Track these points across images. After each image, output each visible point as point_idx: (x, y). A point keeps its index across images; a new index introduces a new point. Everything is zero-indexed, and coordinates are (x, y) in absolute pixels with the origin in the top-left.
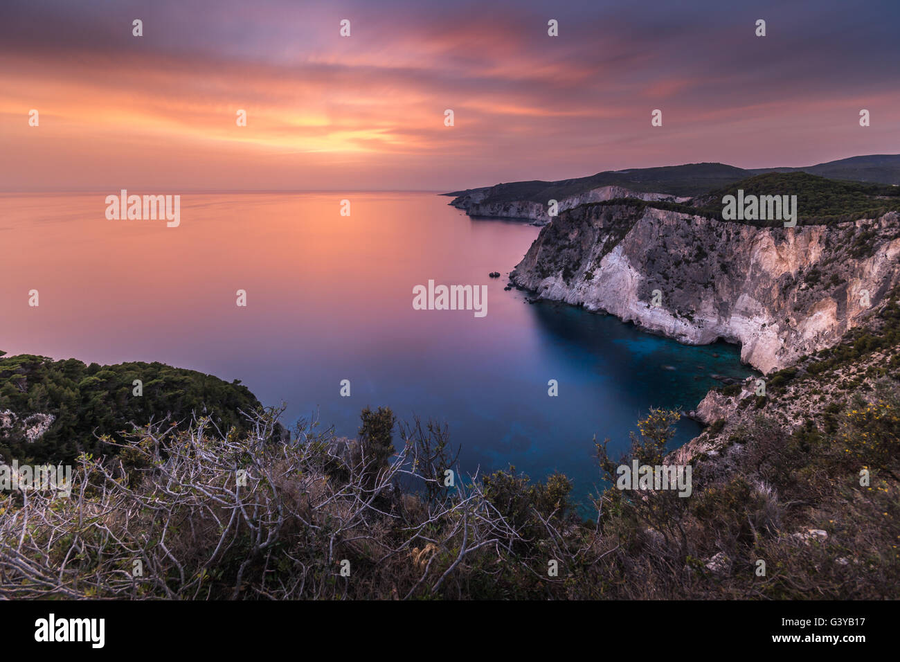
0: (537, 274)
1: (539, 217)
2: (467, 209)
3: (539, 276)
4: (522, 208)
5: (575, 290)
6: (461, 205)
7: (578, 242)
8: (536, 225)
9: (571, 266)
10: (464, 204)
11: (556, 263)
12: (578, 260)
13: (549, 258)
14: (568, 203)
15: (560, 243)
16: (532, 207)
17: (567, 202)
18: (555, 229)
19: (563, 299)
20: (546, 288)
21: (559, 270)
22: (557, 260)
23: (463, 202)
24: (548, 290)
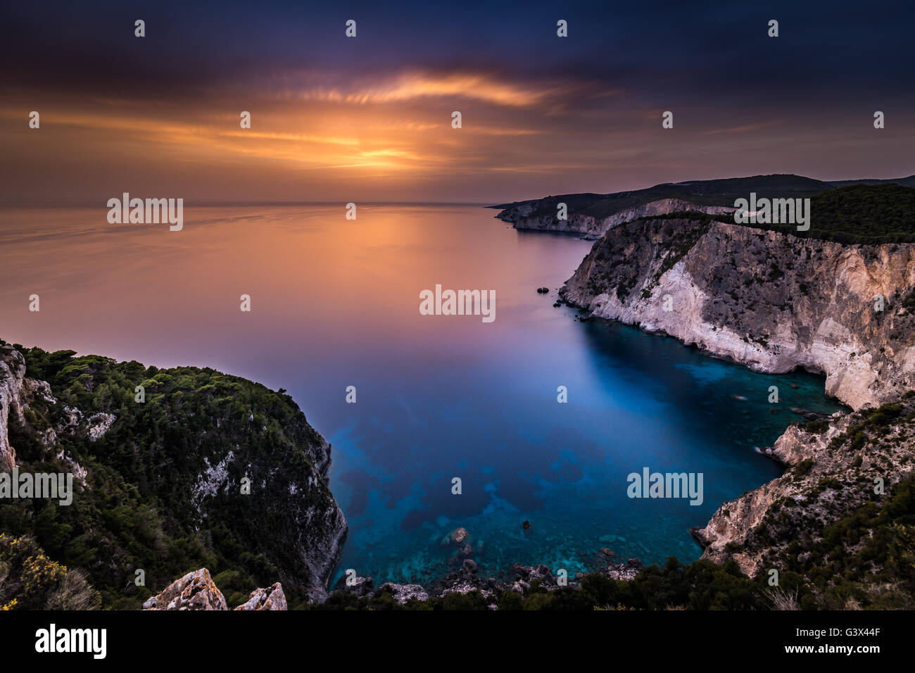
0: (589, 290)
1: (590, 231)
2: (514, 222)
3: (591, 293)
4: (573, 222)
5: (630, 308)
6: (507, 218)
7: (634, 258)
8: (587, 239)
9: (626, 283)
10: (511, 217)
11: (610, 280)
12: (634, 277)
13: (603, 274)
14: (623, 217)
15: (615, 258)
16: (583, 221)
17: (621, 215)
18: (609, 243)
19: (617, 318)
20: (599, 306)
21: (613, 287)
22: (612, 276)
23: (511, 215)
24: (601, 308)
